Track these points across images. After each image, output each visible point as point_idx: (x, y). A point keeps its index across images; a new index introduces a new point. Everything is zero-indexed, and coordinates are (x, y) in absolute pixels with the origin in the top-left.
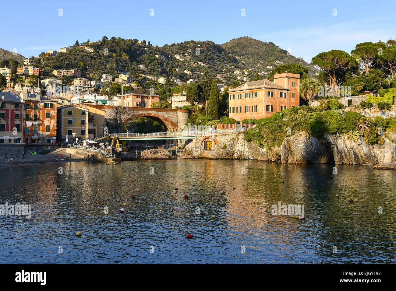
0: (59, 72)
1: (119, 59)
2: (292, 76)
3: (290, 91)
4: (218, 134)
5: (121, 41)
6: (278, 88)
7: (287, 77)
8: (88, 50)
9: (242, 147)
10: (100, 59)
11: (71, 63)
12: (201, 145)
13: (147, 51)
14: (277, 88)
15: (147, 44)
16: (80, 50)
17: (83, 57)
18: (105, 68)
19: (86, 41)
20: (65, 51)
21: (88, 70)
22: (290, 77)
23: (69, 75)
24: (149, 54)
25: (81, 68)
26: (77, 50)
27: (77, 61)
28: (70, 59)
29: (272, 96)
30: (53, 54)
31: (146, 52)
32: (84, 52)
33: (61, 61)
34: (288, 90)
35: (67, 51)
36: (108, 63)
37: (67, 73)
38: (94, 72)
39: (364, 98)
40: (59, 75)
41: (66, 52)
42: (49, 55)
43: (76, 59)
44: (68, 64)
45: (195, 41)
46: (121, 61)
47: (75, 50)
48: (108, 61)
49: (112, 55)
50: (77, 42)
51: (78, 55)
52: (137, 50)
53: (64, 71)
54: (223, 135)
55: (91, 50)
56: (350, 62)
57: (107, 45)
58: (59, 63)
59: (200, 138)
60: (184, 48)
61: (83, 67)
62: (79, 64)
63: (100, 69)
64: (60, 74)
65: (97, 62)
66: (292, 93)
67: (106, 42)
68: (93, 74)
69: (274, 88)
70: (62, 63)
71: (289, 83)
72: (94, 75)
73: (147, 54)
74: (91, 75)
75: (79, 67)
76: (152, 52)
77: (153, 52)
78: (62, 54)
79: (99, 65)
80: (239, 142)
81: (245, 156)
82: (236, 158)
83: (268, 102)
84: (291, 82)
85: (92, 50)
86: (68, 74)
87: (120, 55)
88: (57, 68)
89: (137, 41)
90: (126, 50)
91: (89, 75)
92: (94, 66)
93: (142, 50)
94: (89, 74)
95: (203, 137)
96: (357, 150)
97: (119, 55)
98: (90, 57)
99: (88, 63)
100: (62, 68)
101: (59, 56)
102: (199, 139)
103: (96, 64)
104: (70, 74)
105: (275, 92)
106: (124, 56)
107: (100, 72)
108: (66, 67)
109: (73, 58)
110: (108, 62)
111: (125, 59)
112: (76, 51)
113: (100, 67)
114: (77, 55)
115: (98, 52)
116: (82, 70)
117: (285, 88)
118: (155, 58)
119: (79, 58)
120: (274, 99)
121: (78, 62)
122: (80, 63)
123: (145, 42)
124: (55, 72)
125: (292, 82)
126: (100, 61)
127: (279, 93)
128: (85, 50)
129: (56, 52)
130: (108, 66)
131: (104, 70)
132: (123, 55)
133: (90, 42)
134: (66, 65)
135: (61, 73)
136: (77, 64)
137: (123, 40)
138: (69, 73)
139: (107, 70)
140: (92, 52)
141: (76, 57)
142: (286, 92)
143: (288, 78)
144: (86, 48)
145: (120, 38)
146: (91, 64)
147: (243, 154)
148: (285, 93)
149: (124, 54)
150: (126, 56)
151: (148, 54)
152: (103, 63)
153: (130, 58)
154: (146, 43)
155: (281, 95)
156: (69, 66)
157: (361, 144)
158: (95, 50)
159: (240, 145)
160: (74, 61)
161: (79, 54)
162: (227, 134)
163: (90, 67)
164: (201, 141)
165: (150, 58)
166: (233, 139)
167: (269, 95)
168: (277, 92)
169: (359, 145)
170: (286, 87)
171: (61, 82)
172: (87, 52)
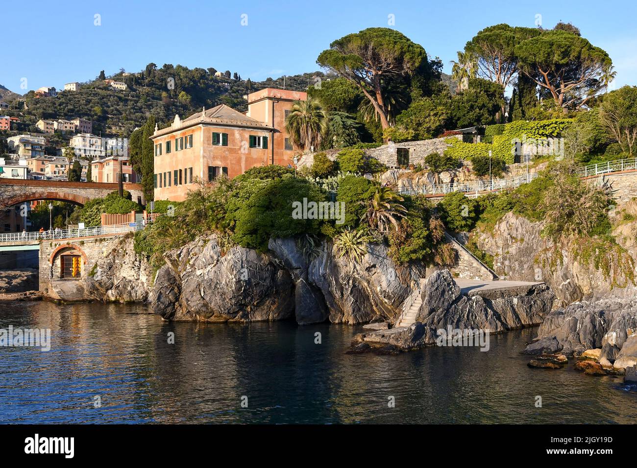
0: (47, 124)
1: (172, 103)
2: (284, 97)
3: (278, 131)
4: (85, 240)
5: (182, 71)
6: (244, 124)
7: (269, 98)
8: (116, 86)
9: (133, 272)
10: (136, 102)
11: (76, 110)
12: (51, 265)
13: (229, 88)
14: (239, 123)
15: (232, 77)
16: (101, 86)
17: (103, 98)
18: (142, 117)
19: (118, 72)
20: (73, 88)
21: (109, 121)
22: (279, 100)
23: (68, 128)
24: (232, 94)
25: (95, 117)
26: (96, 87)
27: (91, 104)
28: (79, 101)
29: (225, 143)
30: (49, 93)
31: (226, 90)
32: (108, 90)
33: (60, 105)
34: (273, 131)
35: (76, 88)
36: (150, 109)
37: (66, 125)
38: (120, 124)
39: (440, 146)
40: (47, 130)
41: (75, 90)
42: (41, 95)
43: (89, 102)
44: (72, 111)
45: (322, 73)
46: (176, 106)
47: (92, 87)
48: (151, 105)
49: (160, 95)
50: (102, 73)
51: (95, 95)
52: (208, 86)
53: (59, 123)
54: (96, 240)
55: (121, 86)
56: (407, 57)
57: (154, 77)
58: (56, 108)
59: (49, 248)
60: (299, 84)
61: (99, 116)
62: (94, 111)
63: (132, 120)
64: (49, 126)
65: (129, 107)
66: (286, 139)
67: (152, 73)
68: (118, 128)
69: (229, 123)
70: (60, 109)
71: (276, 113)
72: (121, 129)
73: (227, 93)
74: (114, 130)
75: (92, 116)
76: (237, 91)
77: (239, 90)
78: (65, 94)
79: (131, 113)
80: (127, 259)
81: (133, 294)
82: (113, 299)
83: (214, 158)
84: (281, 111)
85: (124, 87)
86: (66, 127)
87: (176, 96)
88: (45, 116)
89: (213, 71)
90: (187, 86)
91: (109, 130)
92: (121, 114)
93: (219, 87)
94: (110, 128)
95: (56, 245)
96: (366, 284)
97: (173, 95)
98: (116, 98)
99: (112, 108)
100: (58, 117)
101: (59, 96)
102: (48, 251)
103: (126, 110)
104: (70, 128)
105: (233, 135)
106: (183, 96)
107: (131, 124)
108: (65, 115)
109: (83, 100)
110: (149, 107)
111: (184, 102)
112: (94, 88)
113: (133, 116)
114: (92, 95)
115: (135, 90)
116: (98, 120)
117: (264, 125)
118: (241, 100)
119: (95, 99)
120: (232, 151)
121: (92, 107)
122: (96, 108)
123: (228, 73)
124: (41, 125)
125: (286, 111)
126: (135, 106)
127: (247, 136)
128: (111, 86)
129: (54, 89)
130: (148, 115)
131: (140, 120)
132: (180, 95)
133: (126, 74)
134: (68, 112)
135: (51, 126)
136: (90, 110)
137: (185, 69)
138: (68, 126)
139: (145, 120)
140: (124, 89)
141: (90, 98)
142: (267, 134)
143: (271, 102)
144: (112, 83)
145: (179, 66)
146: (117, 110)
147: (129, 288)
148: (265, 138)
149: (183, 93)
150: (185, 97)
151: (230, 94)
152: (141, 108)
153: (192, 100)
154: (230, 75)
155: (254, 141)
156: (74, 114)
157: (374, 266)
158: (130, 87)
159: (129, 265)
160: (86, 105)
161: (97, 93)
162: (104, 239)
163: (114, 115)
164: (51, 257)
165: (232, 101)
166: (114, 250)
167: (219, 142)
168: (241, 135)
169: (368, 269)
170: (267, 121)
171: (43, 141)
172: (115, 90)
